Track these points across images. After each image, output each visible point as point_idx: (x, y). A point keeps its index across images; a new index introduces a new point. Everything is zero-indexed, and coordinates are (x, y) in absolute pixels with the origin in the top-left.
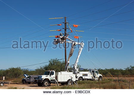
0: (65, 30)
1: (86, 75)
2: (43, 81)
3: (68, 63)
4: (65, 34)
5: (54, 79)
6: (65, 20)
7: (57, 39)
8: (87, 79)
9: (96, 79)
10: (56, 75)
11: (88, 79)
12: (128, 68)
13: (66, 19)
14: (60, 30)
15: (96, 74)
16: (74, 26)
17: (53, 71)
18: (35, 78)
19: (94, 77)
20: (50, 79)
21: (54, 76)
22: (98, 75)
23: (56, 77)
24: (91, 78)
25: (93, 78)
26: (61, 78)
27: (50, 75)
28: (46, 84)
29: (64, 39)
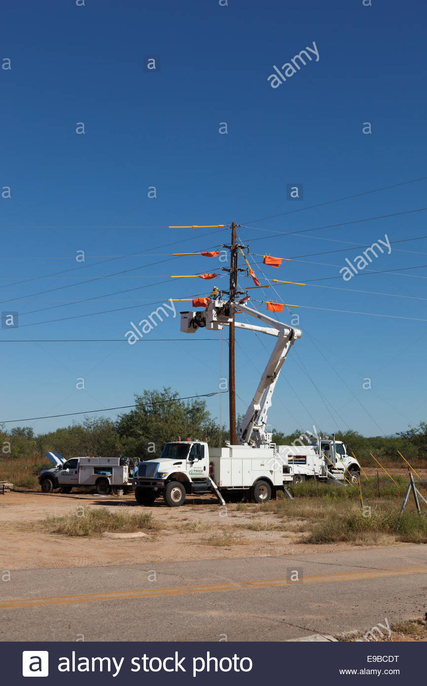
0: (233, 276)
1: (301, 460)
2: (163, 484)
3: (257, 412)
4: (233, 293)
5: (206, 474)
6: (233, 236)
7: (197, 313)
8: (305, 475)
9: (339, 476)
10: (213, 459)
11: (307, 477)
12: (412, 431)
13: (237, 230)
14: (214, 276)
15: (338, 456)
16: (268, 261)
17: (202, 443)
18: (97, 470)
19: (331, 467)
20: (190, 477)
21: (205, 462)
22: (345, 462)
23: (213, 469)
24: (319, 472)
25: (327, 472)
26: (230, 472)
27: (192, 458)
28: (176, 496)
29: (232, 311)
